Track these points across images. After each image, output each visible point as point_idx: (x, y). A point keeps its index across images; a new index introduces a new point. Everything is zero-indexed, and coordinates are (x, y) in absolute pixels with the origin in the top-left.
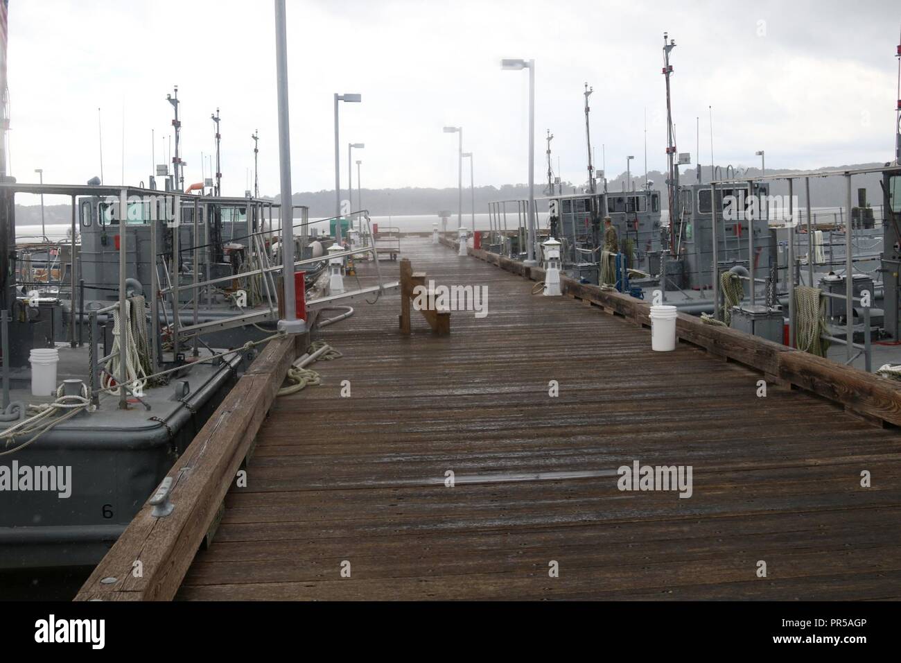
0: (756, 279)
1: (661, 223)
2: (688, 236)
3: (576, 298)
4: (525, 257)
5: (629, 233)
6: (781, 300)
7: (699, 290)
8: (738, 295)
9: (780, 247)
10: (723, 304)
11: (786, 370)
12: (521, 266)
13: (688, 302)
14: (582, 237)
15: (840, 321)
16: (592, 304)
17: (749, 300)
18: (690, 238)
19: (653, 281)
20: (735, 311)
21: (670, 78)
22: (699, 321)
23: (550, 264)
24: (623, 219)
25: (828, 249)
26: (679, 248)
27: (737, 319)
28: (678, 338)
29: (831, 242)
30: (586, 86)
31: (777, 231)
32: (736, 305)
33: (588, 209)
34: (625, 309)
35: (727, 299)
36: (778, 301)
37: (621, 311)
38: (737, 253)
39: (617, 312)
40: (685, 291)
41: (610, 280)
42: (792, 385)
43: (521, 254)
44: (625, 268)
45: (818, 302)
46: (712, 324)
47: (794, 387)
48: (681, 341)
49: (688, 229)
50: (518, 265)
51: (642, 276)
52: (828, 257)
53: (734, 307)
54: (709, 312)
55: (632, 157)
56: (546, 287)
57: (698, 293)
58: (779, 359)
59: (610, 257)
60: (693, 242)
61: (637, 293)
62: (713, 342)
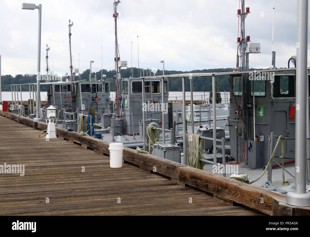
0: (165, 130)
1: (110, 99)
2: (126, 106)
3: (65, 139)
4: (35, 116)
5: (92, 104)
6: (178, 141)
7: (132, 135)
8: (156, 138)
9: (174, 112)
10: (148, 143)
11: (182, 177)
12: (32, 122)
13: (127, 142)
14: (66, 106)
15: (208, 151)
16: (75, 143)
17: (162, 141)
18: (127, 107)
19: (106, 131)
20: (155, 147)
21: (117, 20)
22: (135, 151)
23: (50, 120)
24: (89, 96)
25: (198, 114)
26: (121, 113)
27: (156, 150)
28: (124, 161)
29: (200, 110)
30: (70, 21)
31: (173, 104)
32: (155, 143)
33: (69, 90)
34: (93, 145)
35: (150, 140)
36: (176, 141)
37: (91, 146)
38: (152, 116)
39: (90, 147)
40: (125, 136)
41: (84, 129)
42: (185, 184)
43: (31, 115)
44: (92, 123)
45: (198, 141)
46: (142, 153)
47: (186, 185)
48: (125, 162)
49: (126, 102)
50: (30, 121)
51: (100, 128)
52: (198, 118)
53: (155, 144)
54: (141, 147)
55: (93, 62)
56: (48, 133)
57: (132, 137)
58: (179, 171)
59: (84, 117)
60: (129, 109)
61: (99, 137)
62: (143, 162)
